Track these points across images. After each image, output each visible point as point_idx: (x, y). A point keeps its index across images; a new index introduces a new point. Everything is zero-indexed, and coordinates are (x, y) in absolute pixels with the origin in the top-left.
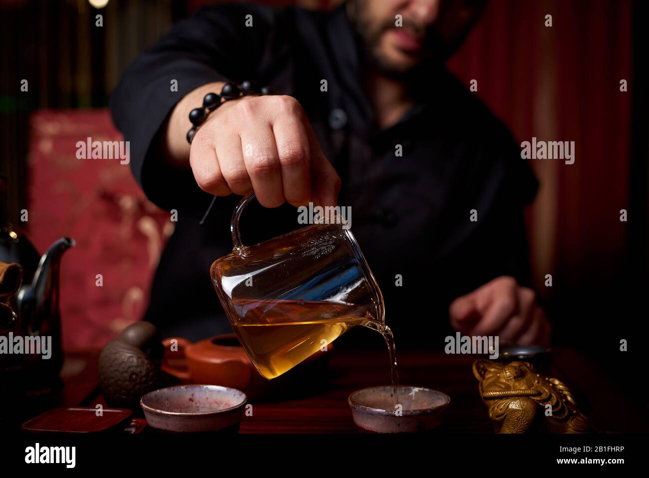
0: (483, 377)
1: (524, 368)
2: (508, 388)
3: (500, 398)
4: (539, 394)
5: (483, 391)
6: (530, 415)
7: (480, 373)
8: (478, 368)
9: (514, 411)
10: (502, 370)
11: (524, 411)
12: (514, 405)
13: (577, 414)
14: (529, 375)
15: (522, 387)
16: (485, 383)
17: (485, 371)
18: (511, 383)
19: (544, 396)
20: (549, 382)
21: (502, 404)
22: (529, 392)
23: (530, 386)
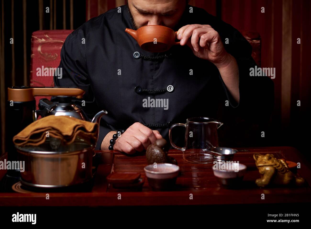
0: (257, 159)
1: (271, 156)
2: (265, 163)
3: (263, 166)
4: (276, 165)
5: (257, 164)
6: (273, 171)
7: (256, 158)
8: (255, 156)
9: (267, 171)
10: (264, 157)
11: (271, 170)
12: (268, 169)
13: (289, 171)
14: (273, 158)
15: (270, 163)
16: (258, 161)
17: (258, 157)
18: (267, 161)
19: (277, 165)
20: (279, 161)
21: (264, 168)
22: (273, 164)
23: (273, 162)
